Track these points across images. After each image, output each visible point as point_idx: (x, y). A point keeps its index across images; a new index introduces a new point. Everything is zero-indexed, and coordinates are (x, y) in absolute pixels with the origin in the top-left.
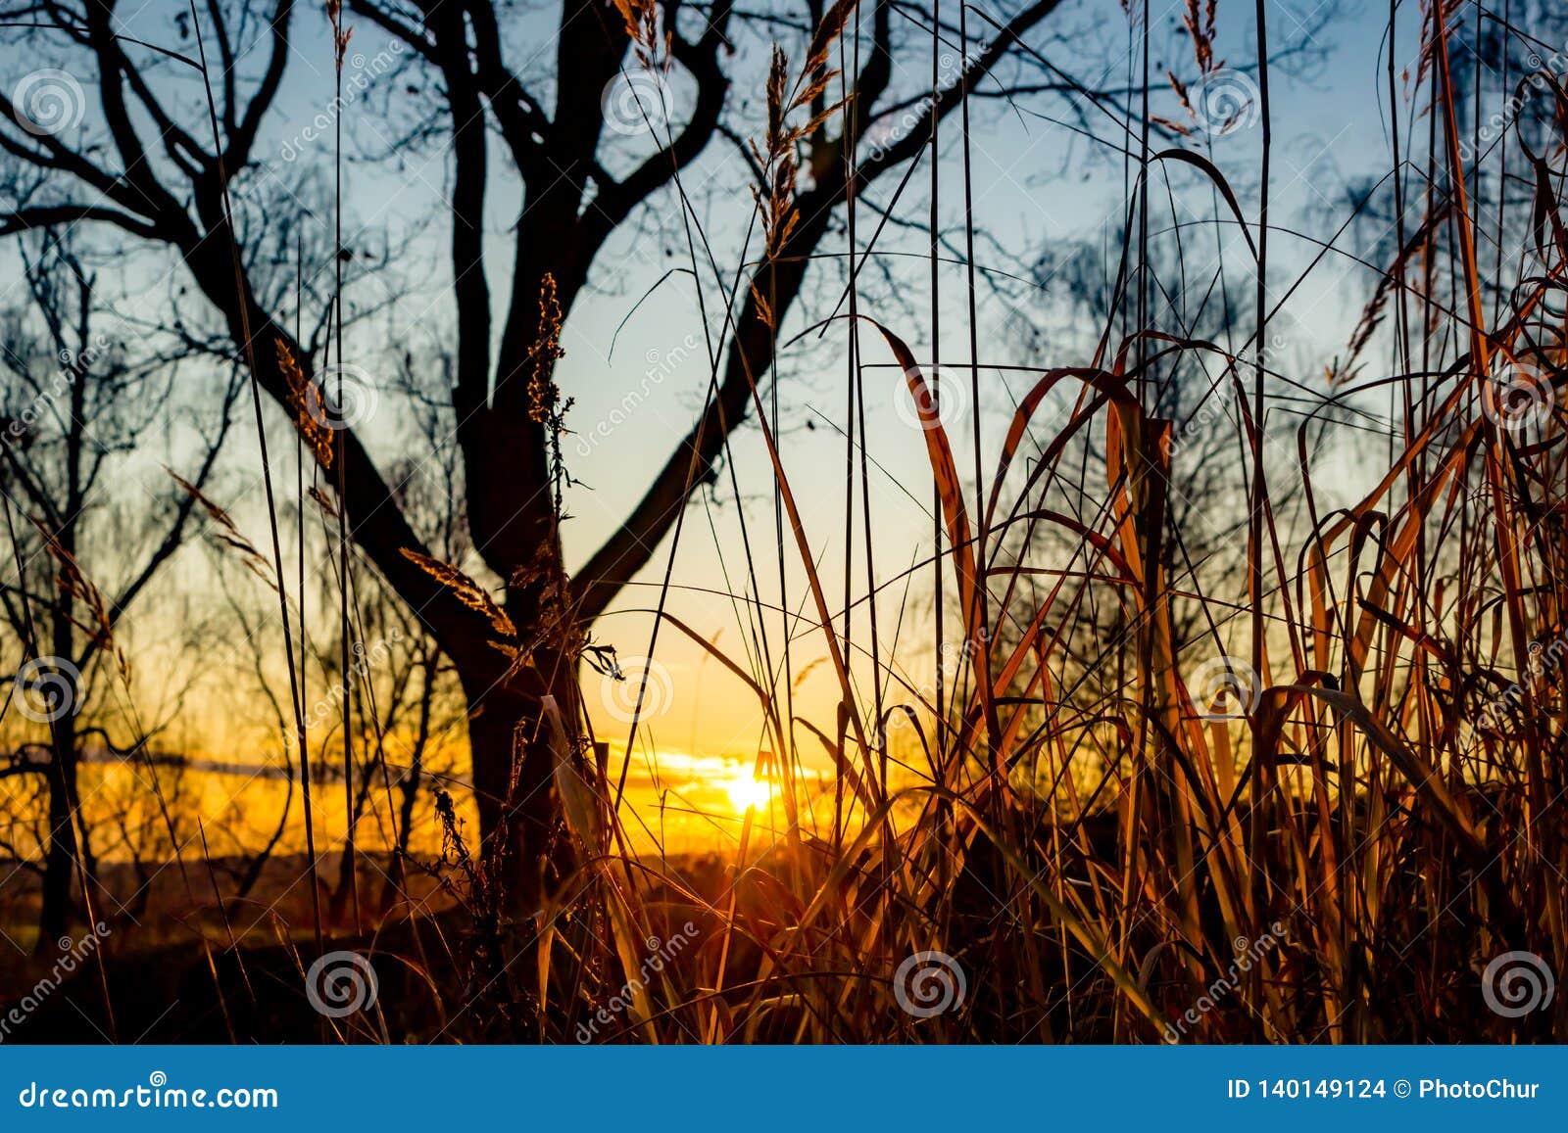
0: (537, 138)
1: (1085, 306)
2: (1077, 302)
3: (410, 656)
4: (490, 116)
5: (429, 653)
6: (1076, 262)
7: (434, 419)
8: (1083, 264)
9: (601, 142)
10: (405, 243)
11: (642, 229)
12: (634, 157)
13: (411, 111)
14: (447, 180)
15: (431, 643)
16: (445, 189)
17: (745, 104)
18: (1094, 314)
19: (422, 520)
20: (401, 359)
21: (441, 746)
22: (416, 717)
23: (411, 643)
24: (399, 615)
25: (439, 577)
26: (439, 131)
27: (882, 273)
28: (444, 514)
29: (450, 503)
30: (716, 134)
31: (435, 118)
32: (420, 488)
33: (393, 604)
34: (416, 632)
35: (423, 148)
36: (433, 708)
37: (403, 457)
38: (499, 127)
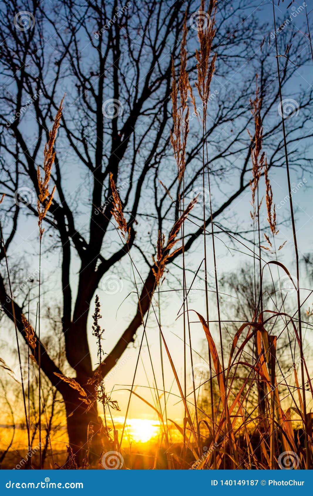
0: (84, 248)
1: (234, 290)
2: (232, 289)
3: (49, 392)
4: (72, 243)
5: (54, 391)
6: (231, 278)
7: (56, 325)
8: (233, 278)
9: (101, 249)
10: (48, 277)
11: (113, 272)
12: (110, 253)
13: (50, 242)
14: (60, 260)
15: (54, 388)
16: (59, 262)
17: (141, 238)
18: (236, 292)
19: (52, 353)
20: (47, 309)
21: (57, 418)
22: (50, 410)
23: (49, 389)
24: (46, 381)
25: (65, 380)
26: (58, 247)
27: (179, 283)
28: (58, 351)
29: (60, 348)
30: (133, 246)
31: (56, 243)
32: (51, 344)
33: (44, 377)
34: (50, 385)
35: (53, 251)
36: (55, 407)
37: (47, 336)
38: (74, 245)
